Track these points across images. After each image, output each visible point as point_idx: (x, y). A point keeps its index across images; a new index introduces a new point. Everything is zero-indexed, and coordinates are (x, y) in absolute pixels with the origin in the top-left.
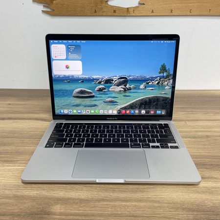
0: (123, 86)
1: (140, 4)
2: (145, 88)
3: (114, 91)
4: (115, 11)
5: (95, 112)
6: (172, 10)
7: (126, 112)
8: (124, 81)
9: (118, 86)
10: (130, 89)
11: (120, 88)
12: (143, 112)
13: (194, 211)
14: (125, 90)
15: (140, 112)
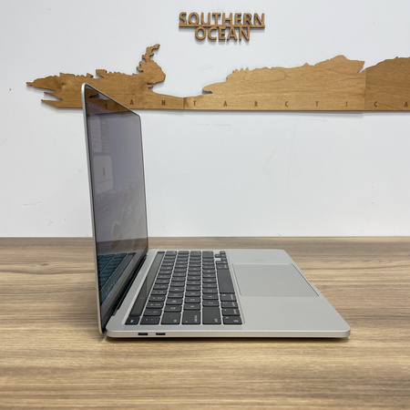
1: (204, 92)
4: (164, 103)
6: (256, 103)
13: (286, 378)
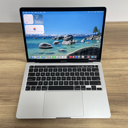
0: (70, 41)
2: (84, 42)
3: (65, 44)
5: (53, 57)
7: (72, 57)
8: (71, 38)
9: (67, 41)
10: (75, 43)
11: (68, 42)
12: (83, 57)
14: (72, 44)
15: (81, 57)
